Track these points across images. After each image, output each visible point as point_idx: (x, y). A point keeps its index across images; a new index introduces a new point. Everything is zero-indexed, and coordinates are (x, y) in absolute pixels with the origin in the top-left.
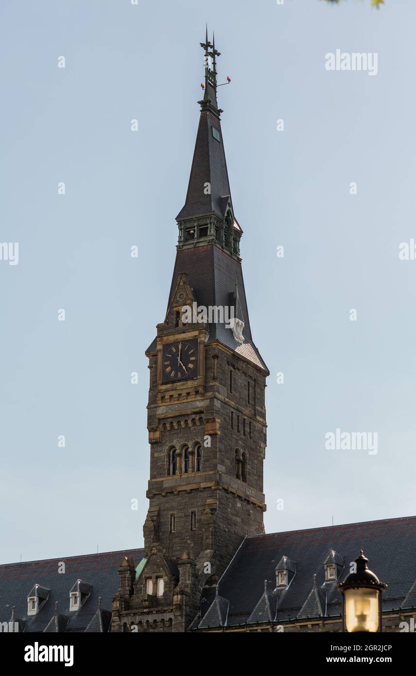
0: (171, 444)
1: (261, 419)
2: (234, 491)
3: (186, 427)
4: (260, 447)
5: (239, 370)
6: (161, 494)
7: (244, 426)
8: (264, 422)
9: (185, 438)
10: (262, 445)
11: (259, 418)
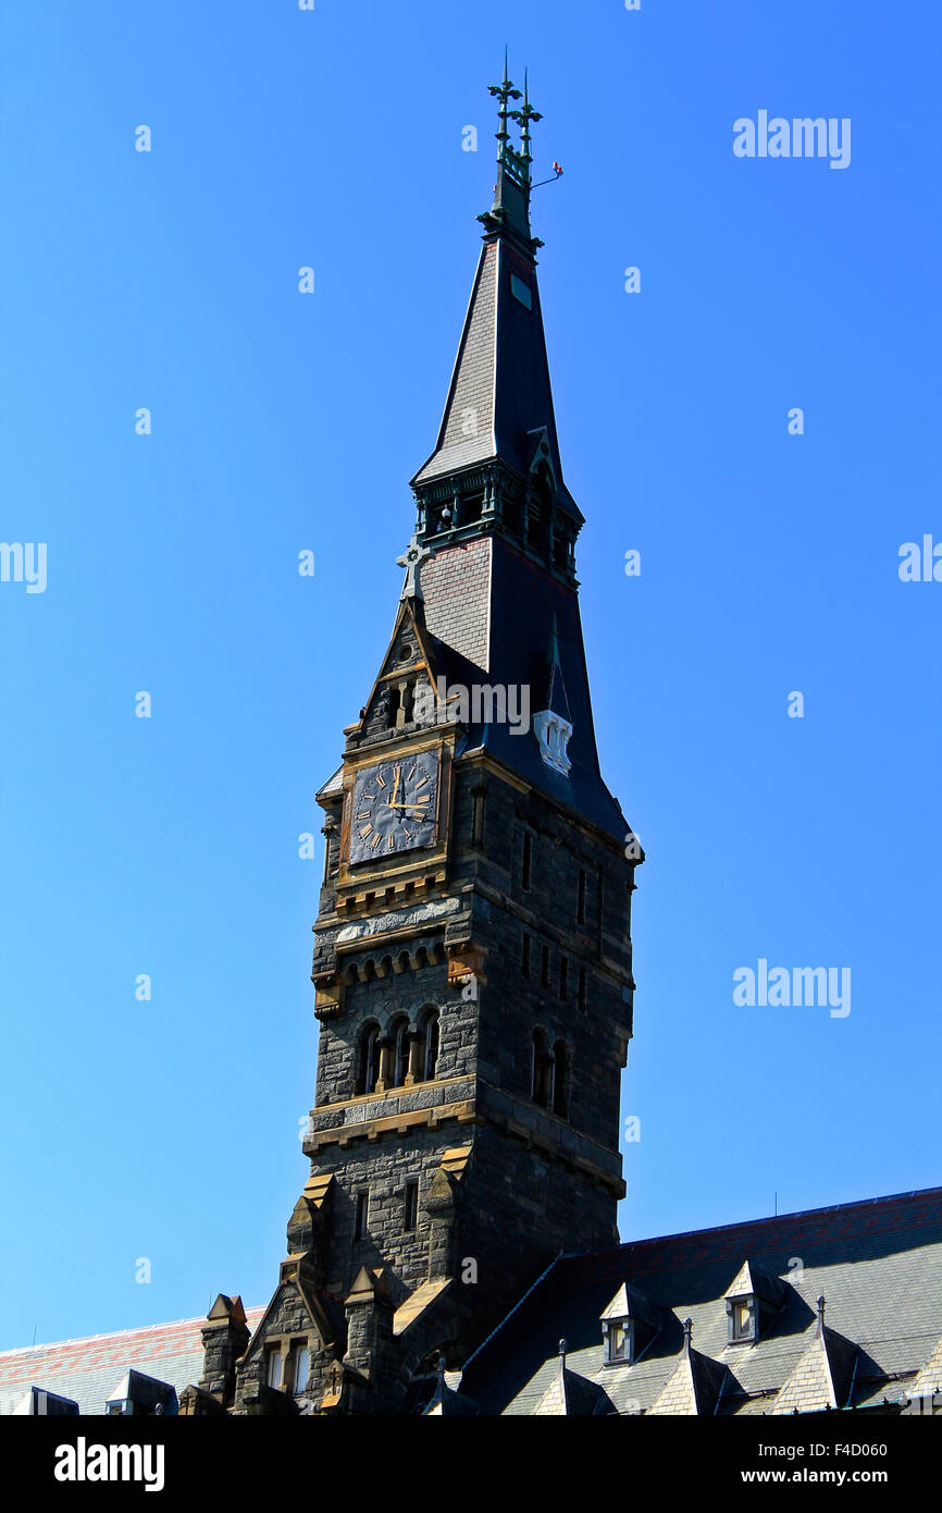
0: (368, 1017)
1: (617, 968)
2: (523, 1132)
3: (404, 972)
4: (612, 1035)
5: (552, 836)
6: (337, 1142)
7: (563, 977)
8: (625, 974)
9: (401, 1000)
10: (618, 1031)
11: (608, 963)
